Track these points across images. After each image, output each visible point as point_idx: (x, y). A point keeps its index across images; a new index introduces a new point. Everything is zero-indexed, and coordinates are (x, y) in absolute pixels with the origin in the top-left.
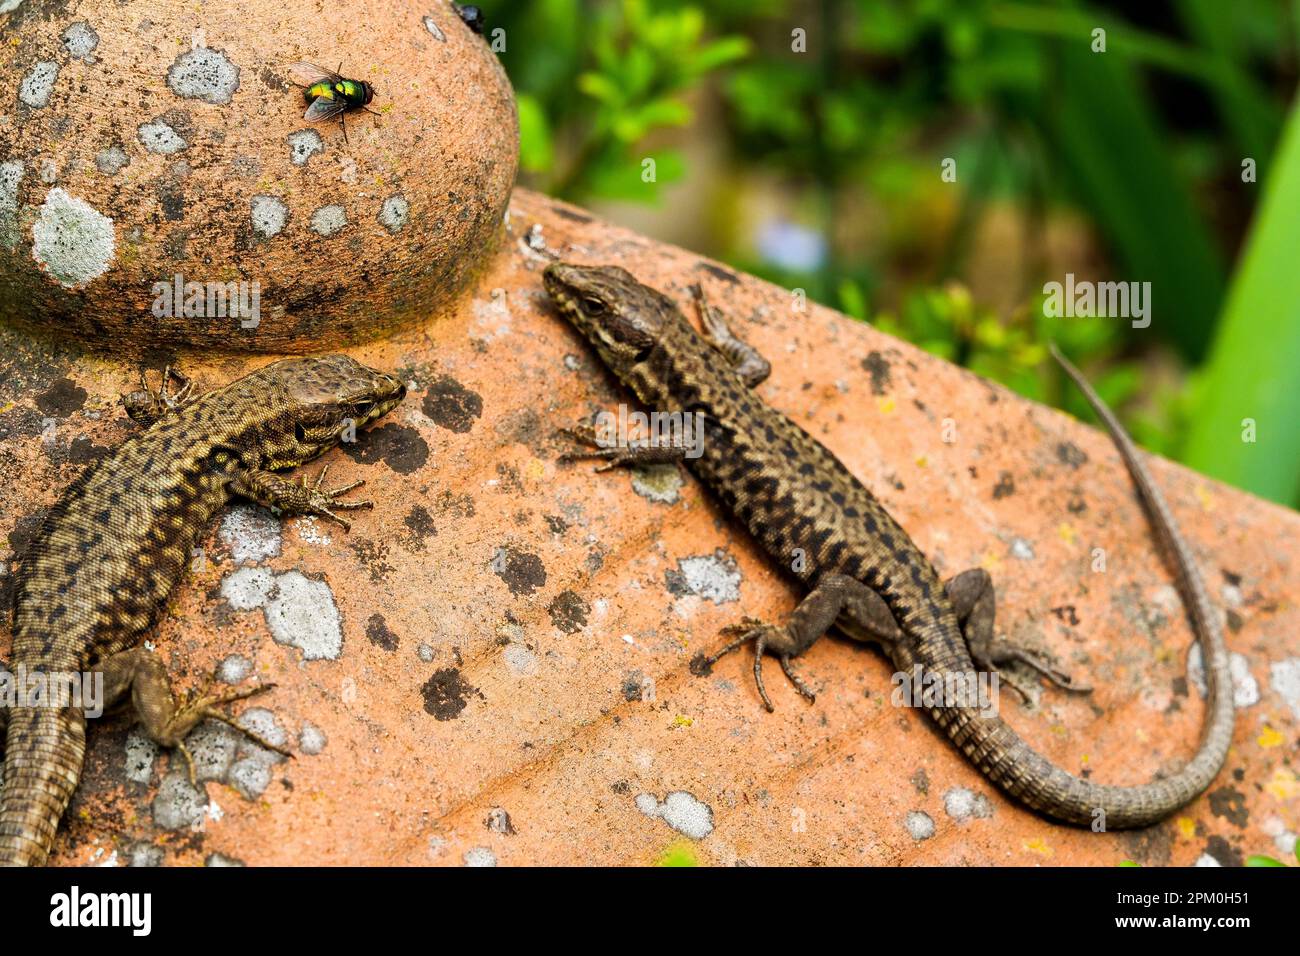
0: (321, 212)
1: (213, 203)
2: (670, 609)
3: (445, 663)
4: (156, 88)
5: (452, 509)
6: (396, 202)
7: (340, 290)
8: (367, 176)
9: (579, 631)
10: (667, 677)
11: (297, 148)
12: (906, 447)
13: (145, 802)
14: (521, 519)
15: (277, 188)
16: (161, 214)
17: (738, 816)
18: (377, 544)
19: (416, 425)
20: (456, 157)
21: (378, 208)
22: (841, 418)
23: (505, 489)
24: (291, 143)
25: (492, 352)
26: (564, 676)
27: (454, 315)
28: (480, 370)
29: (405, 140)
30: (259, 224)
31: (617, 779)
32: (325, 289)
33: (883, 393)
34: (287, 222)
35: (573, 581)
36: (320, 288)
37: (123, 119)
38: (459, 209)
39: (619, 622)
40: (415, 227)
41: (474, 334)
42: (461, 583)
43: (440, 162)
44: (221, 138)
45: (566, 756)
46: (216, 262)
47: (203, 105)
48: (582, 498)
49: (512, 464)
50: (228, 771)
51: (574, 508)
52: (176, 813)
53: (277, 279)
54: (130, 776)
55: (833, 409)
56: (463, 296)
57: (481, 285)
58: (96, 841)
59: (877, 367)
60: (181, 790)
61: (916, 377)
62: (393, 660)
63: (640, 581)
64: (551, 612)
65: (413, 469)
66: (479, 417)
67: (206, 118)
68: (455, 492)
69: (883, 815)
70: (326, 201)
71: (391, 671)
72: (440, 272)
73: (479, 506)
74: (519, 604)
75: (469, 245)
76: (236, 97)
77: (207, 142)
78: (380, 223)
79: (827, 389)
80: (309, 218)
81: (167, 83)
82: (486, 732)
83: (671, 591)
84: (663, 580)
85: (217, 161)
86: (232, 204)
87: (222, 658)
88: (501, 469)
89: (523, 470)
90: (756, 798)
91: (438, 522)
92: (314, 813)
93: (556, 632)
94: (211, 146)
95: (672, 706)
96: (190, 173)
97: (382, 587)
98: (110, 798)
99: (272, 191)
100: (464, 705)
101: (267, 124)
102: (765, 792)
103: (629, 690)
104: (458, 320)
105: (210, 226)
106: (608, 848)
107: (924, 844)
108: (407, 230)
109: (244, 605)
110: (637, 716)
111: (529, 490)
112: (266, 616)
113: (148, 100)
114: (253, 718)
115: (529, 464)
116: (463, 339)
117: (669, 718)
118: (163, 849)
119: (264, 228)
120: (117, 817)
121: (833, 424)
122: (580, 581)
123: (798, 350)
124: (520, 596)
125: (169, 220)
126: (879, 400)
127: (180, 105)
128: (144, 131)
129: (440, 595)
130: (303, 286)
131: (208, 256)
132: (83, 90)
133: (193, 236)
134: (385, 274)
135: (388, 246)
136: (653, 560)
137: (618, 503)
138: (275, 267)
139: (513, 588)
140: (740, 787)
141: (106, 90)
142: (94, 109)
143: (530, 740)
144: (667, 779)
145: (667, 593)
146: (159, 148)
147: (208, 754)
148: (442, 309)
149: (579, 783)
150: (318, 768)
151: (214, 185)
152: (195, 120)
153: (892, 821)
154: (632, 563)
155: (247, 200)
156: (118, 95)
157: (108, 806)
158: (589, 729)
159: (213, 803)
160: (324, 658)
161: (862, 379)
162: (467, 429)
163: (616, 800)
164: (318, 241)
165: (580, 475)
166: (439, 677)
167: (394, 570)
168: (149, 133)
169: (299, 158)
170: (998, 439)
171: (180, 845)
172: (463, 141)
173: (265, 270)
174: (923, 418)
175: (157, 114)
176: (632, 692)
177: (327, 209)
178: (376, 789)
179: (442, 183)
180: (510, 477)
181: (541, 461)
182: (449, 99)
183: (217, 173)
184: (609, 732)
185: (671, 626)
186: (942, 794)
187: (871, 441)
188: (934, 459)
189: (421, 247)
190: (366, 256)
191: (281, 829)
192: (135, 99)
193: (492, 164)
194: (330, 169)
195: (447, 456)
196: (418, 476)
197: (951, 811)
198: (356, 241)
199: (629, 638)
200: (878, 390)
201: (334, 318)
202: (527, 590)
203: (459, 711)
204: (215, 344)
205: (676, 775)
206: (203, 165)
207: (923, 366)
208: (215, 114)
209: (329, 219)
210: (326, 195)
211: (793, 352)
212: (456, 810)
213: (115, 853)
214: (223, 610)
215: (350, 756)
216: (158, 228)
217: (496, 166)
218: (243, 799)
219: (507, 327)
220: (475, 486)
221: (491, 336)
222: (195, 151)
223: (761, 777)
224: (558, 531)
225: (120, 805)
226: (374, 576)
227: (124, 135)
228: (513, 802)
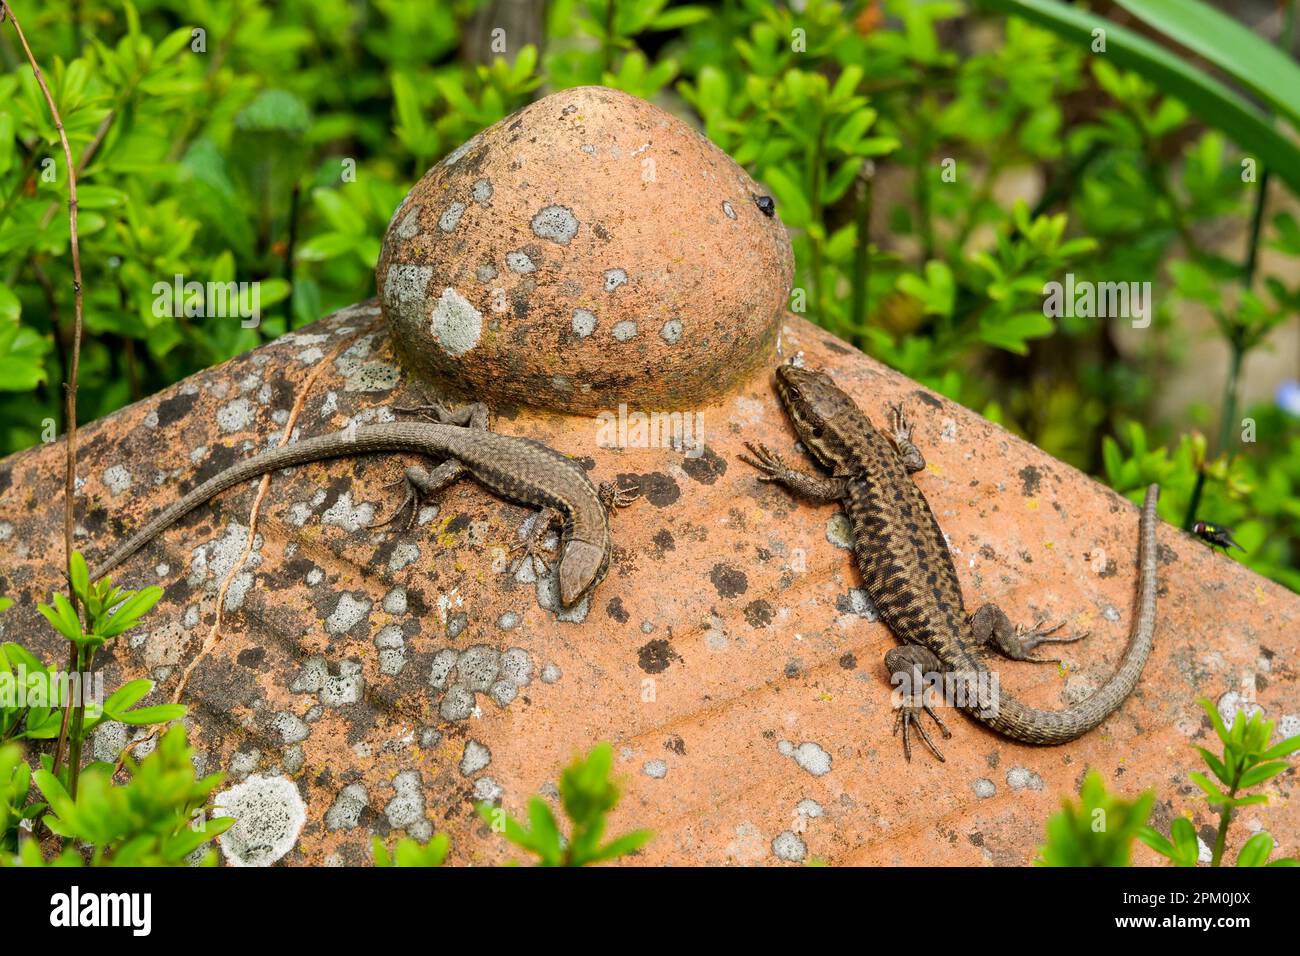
0: (620, 325)
1: (547, 310)
2: (835, 621)
3: (659, 636)
4: (524, 229)
5: (690, 535)
6: (674, 324)
7: (629, 379)
8: (655, 304)
9: (764, 627)
10: (821, 666)
11: (609, 280)
12: (1040, 534)
13: (437, 701)
14: (739, 547)
15: (591, 305)
16: (513, 313)
17: (851, 764)
18: (629, 551)
19: (675, 476)
20: (724, 298)
21: (660, 327)
22: (996, 508)
23: (732, 526)
24: (606, 276)
25: (742, 433)
26: (746, 655)
27: (721, 405)
28: (731, 444)
29: (688, 283)
30: (576, 328)
31: (768, 728)
32: (619, 376)
33: (1031, 495)
34: (595, 329)
35: (766, 593)
36: (615, 375)
37: (498, 246)
38: (722, 333)
39: (795, 625)
40: (686, 342)
41: (733, 420)
42: (685, 584)
43: (710, 302)
44: (560, 267)
45: (735, 708)
46: (545, 350)
47: (551, 244)
48: (787, 539)
49: (741, 510)
50: (491, 687)
51: (780, 545)
52: (454, 711)
53: (586, 367)
54: (431, 683)
55: (993, 501)
56: (729, 393)
57: (747, 387)
58: (403, 723)
59: (1030, 477)
60: (460, 695)
61: (1059, 487)
62: (622, 629)
63: (817, 599)
64: (745, 612)
65: (666, 504)
66: (722, 475)
67: (552, 252)
68: (695, 524)
69: (959, 778)
70: (624, 317)
71: (619, 636)
72: (705, 374)
73: (709, 536)
74: (722, 604)
75: (729, 359)
76: (574, 241)
77: (549, 269)
78: (660, 337)
79: (989, 487)
80: (611, 328)
81: (530, 227)
82: (679, 685)
83: (839, 609)
84: (835, 601)
85: (554, 282)
86: (560, 313)
87: (502, 612)
88: (732, 512)
89: (748, 514)
90: (867, 754)
91: (677, 542)
92: (542, 722)
93: (748, 626)
94: (551, 272)
95: (821, 686)
96: (535, 289)
97: (625, 580)
98: (416, 696)
99: (588, 307)
100: (668, 665)
101: (592, 262)
102: (874, 752)
103: (790, 671)
104: (723, 409)
105: (544, 325)
106: (749, 772)
107: (985, 801)
108: (680, 344)
109: (523, 580)
110: (794, 688)
111: (749, 529)
112: (537, 589)
113: (516, 236)
114: (514, 654)
115: (753, 513)
116: (724, 423)
117: (816, 692)
118: (442, 733)
119: (580, 330)
120: (418, 708)
121: (989, 511)
122: (772, 594)
123: (974, 458)
124: (725, 599)
125: (517, 317)
126: (1027, 499)
127: (536, 242)
128: (510, 256)
129: (667, 591)
130: (604, 373)
131: (540, 345)
132: (477, 224)
133: (532, 330)
134: (662, 372)
135: (665, 353)
136: (831, 587)
137: (813, 546)
138: (583, 358)
139: (721, 593)
140: (857, 745)
141: (492, 226)
142: (482, 238)
143: (709, 693)
144: (804, 734)
145: (835, 610)
146: (517, 269)
147: (481, 674)
148: (711, 400)
149: (740, 727)
150: (551, 693)
151: (550, 298)
152: (544, 253)
153: (964, 783)
154: (814, 588)
155: (570, 311)
156: (498, 230)
157: (414, 701)
158: (755, 693)
159: (477, 707)
160: (572, 621)
161: (1017, 483)
162: (712, 483)
163: (764, 742)
164: (615, 344)
165: (789, 523)
166: (653, 644)
167: (637, 570)
168: (513, 258)
169: (610, 287)
170: (1111, 537)
171: (452, 732)
172: (733, 288)
173: (578, 359)
174: (1057, 515)
175: (520, 246)
176: (792, 672)
177: (624, 323)
178: (590, 712)
179: (710, 314)
180: (738, 519)
181: (763, 511)
182: (728, 259)
183: (553, 290)
184: (770, 696)
185: (832, 632)
186: (1007, 770)
187: (1015, 527)
188: (1060, 545)
189: (690, 356)
190: (648, 358)
191: (517, 729)
192: (509, 234)
193: (754, 307)
194: (630, 296)
195: (693, 499)
196: (667, 510)
197: (1010, 782)
198: (642, 347)
199: (799, 637)
200: (1028, 492)
201: (626, 397)
202: (731, 595)
203: (663, 669)
204: (544, 405)
205: (811, 731)
206: (544, 284)
207: (1066, 480)
208: (558, 250)
209: (625, 330)
210: (624, 314)
211: (969, 459)
212: (645, 733)
213: (413, 732)
214: (510, 582)
215: (575, 688)
216: (509, 323)
217: (757, 308)
218: (497, 706)
219: (758, 418)
220: (711, 521)
221: (746, 423)
222: (541, 274)
223: (874, 741)
224: (764, 559)
225: (421, 701)
226: (622, 572)
227: (497, 258)
228: (689, 733)
